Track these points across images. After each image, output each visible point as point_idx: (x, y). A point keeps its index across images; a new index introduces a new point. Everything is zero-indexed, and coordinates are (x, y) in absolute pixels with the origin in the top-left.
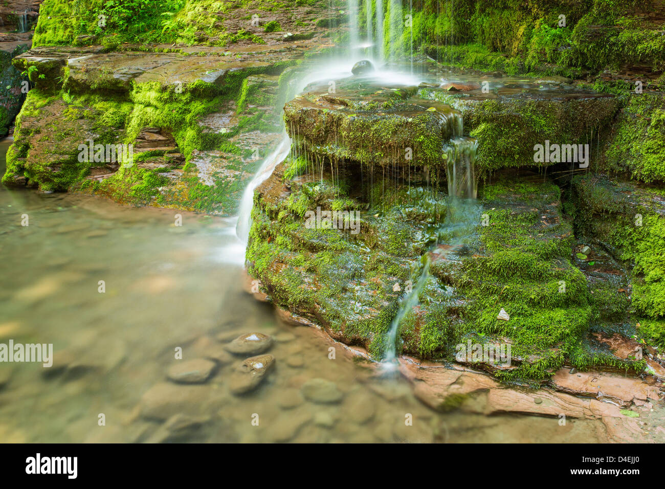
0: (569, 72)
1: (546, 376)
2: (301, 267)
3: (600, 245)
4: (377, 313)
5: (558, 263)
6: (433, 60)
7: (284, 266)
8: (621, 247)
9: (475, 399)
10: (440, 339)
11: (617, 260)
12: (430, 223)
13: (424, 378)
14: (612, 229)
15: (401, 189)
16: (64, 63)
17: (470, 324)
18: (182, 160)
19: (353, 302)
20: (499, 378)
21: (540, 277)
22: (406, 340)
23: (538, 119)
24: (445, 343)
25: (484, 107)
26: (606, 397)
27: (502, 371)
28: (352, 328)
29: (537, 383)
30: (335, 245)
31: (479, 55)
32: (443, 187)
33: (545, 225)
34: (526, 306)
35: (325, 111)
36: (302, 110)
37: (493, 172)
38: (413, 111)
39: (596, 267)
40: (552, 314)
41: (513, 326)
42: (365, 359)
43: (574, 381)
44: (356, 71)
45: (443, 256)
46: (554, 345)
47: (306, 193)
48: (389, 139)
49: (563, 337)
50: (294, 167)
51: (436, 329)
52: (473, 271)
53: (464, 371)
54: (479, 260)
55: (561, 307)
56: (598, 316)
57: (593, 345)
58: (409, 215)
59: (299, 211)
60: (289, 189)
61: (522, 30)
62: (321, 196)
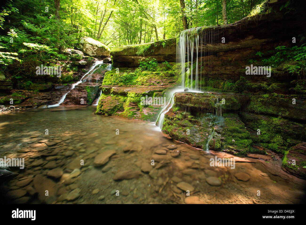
1: (246, 154)
2: (181, 131)
3: (248, 127)
4: (203, 140)
7: (176, 130)
11: (253, 130)
12: (212, 121)
13: (217, 155)
14: (251, 124)
15: (205, 113)
16: (111, 88)
17: (226, 143)
18: (139, 109)
19: (196, 138)
20: (235, 154)
21: (240, 132)
22: (211, 146)
24: (221, 147)
26: (260, 159)
28: (197, 143)
30: (190, 125)
31: (211, 89)
32: (215, 114)
33: (238, 122)
34: (239, 139)
35: (186, 96)
37: (225, 110)
39: (249, 131)
40: (245, 140)
41: (236, 143)
42: (201, 150)
43: (251, 155)
44: (185, 90)
46: (246, 147)
47: (182, 114)
48: (203, 102)
49: (248, 146)
50: (176, 109)
51: (218, 143)
52: (225, 131)
53: (225, 153)
54: (226, 128)
56: (253, 142)
57: (253, 148)
58: (207, 119)
59: (180, 118)
60: (176, 114)
61: (222, 83)
62: (185, 115)
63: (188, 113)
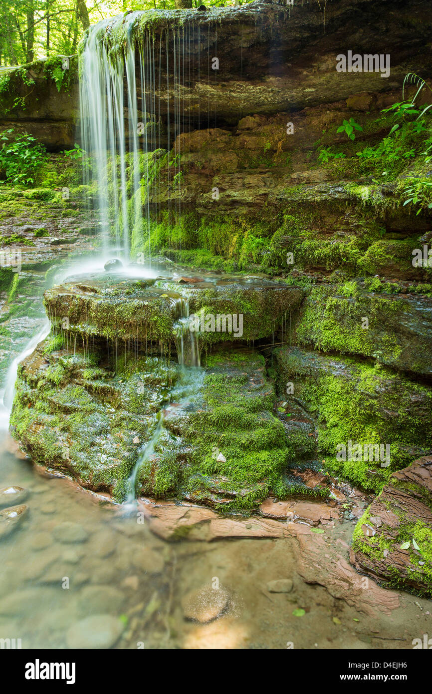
0: (270, 270)
1: (255, 506)
2: (56, 428)
3: (296, 401)
4: (119, 462)
5: (262, 415)
6: (170, 261)
7: (41, 427)
8: (309, 401)
9: (199, 529)
10: (171, 481)
11: (307, 412)
12: (163, 386)
13: (158, 515)
14: (303, 388)
15: (141, 359)
17: (195, 467)
19: (100, 454)
20: (218, 510)
21: (249, 426)
22: (143, 484)
23: (245, 304)
24: (175, 485)
25: (204, 294)
26: (300, 519)
27: (221, 504)
28: (98, 476)
29: (248, 512)
30: (85, 407)
31: (205, 257)
32: (174, 357)
33: (254, 386)
34: (238, 450)
35: (78, 296)
36: (59, 296)
37: (212, 345)
38: (150, 297)
39: (293, 417)
40: (259, 455)
41: (229, 466)
42: (109, 503)
43: (275, 508)
44: (107, 267)
45: (173, 413)
46: (260, 480)
47: (62, 365)
48: (129, 319)
49: (267, 473)
50: (52, 343)
51: (167, 472)
52: (197, 423)
53: (191, 506)
54: (202, 414)
55: (266, 450)
56: (294, 455)
57: (290, 478)
58: (147, 380)
59: (56, 380)
60: (47, 362)
61: (235, 239)
62: (75, 367)
63: (86, 361)
